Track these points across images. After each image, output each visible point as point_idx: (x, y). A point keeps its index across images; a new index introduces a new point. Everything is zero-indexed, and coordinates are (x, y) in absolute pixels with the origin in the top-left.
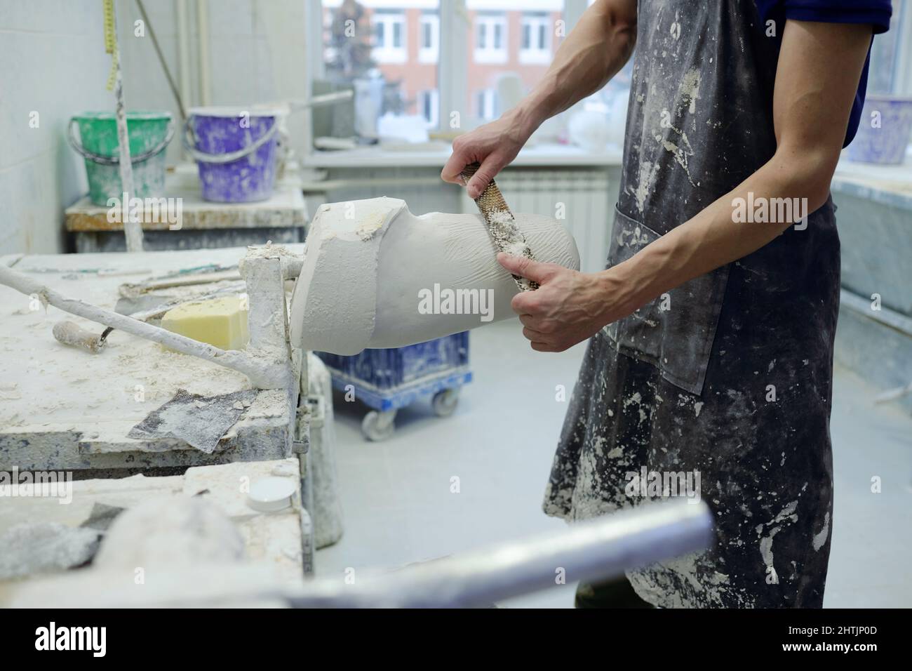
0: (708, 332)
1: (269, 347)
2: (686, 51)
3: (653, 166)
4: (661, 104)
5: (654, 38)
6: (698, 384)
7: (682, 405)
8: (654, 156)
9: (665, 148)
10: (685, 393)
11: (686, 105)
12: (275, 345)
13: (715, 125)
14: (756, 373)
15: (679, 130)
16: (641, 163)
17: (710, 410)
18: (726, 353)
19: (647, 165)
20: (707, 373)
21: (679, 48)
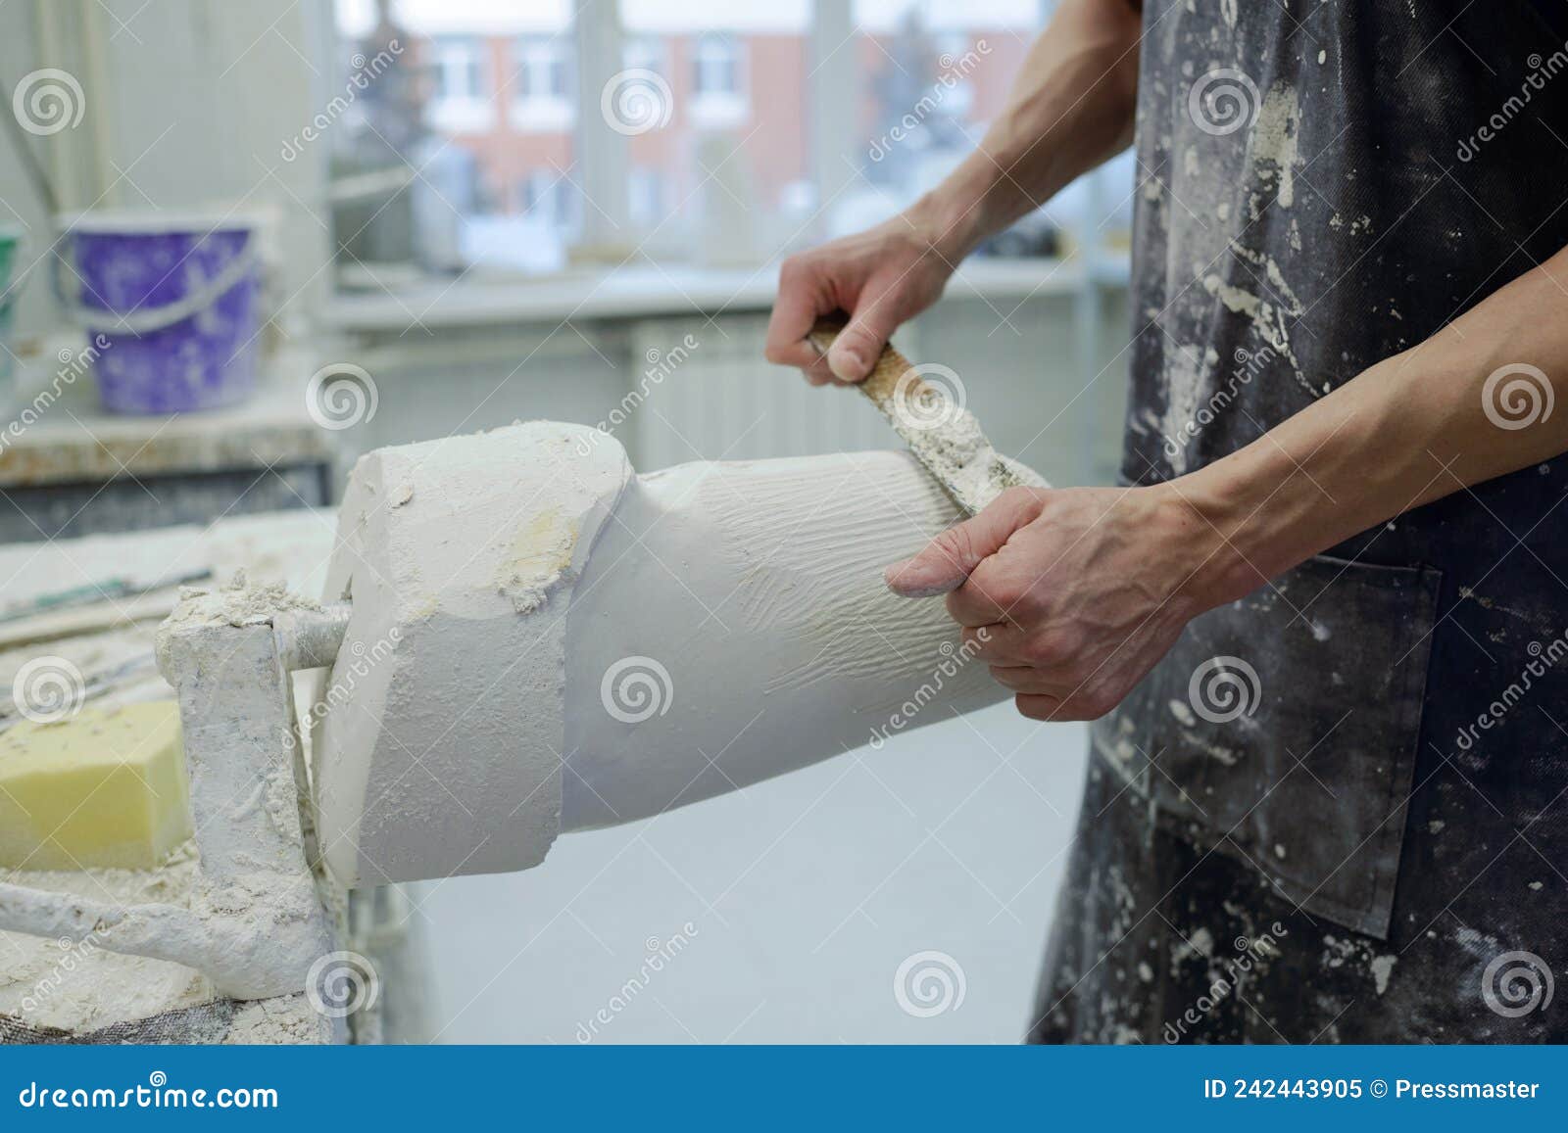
0: (1394, 772)
1: (259, 876)
2: (1260, 51)
3: (1202, 355)
4: (1212, 197)
5: (1180, 33)
6: (1376, 910)
7: (1336, 963)
8: (1205, 329)
9: (1225, 306)
10: (1341, 933)
11: (1269, 188)
12: (275, 870)
13: (1355, 225)
14: (1537, 886)
15: (1258, 255)
16: (1169, 350)
17: (1415, 979)
18: (1446, 828)
19: (1188, 353)
20: (1398, 879)
21: (1240, 47)
